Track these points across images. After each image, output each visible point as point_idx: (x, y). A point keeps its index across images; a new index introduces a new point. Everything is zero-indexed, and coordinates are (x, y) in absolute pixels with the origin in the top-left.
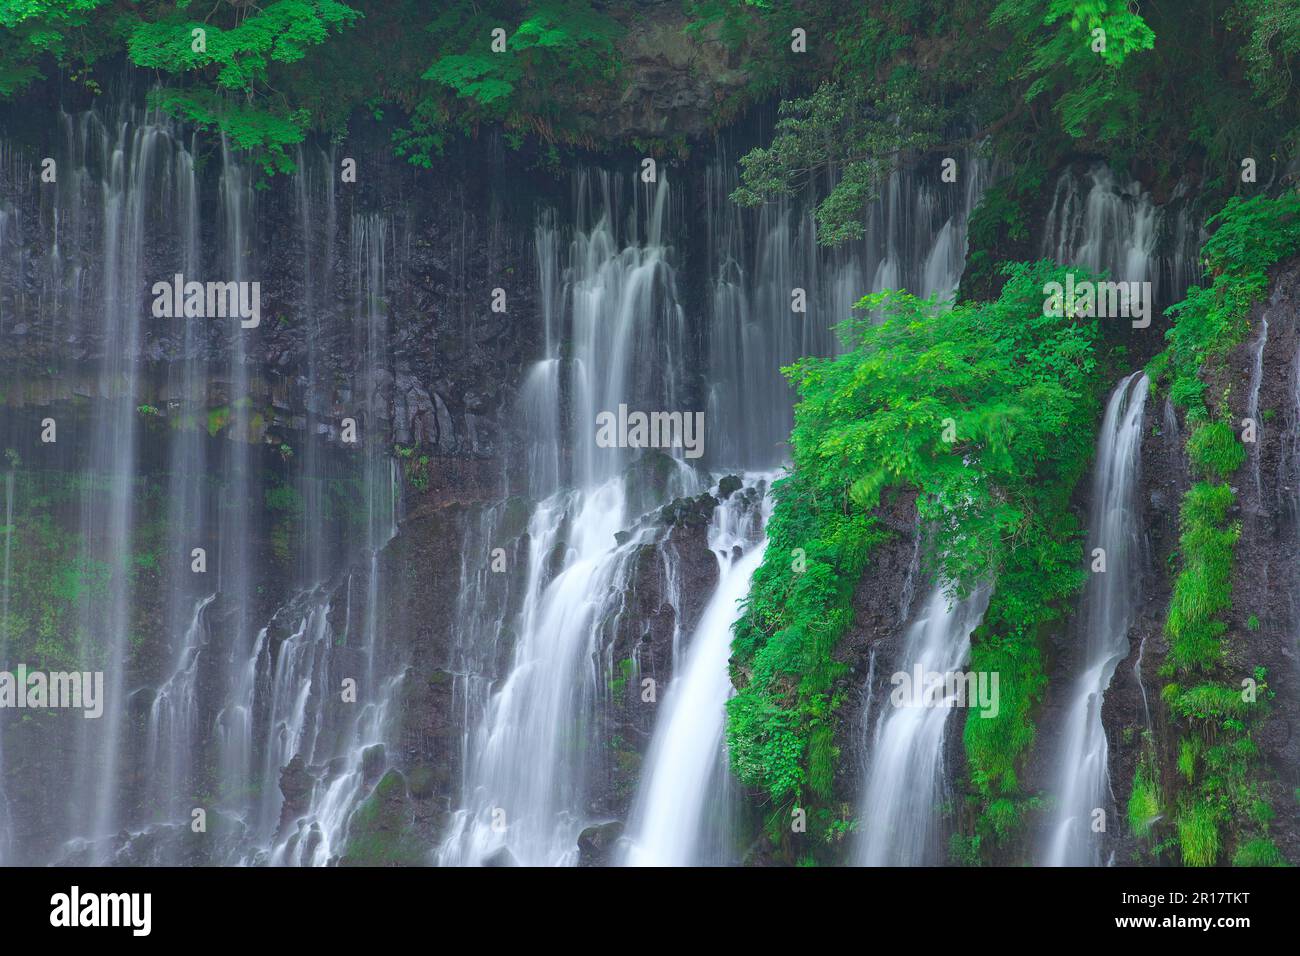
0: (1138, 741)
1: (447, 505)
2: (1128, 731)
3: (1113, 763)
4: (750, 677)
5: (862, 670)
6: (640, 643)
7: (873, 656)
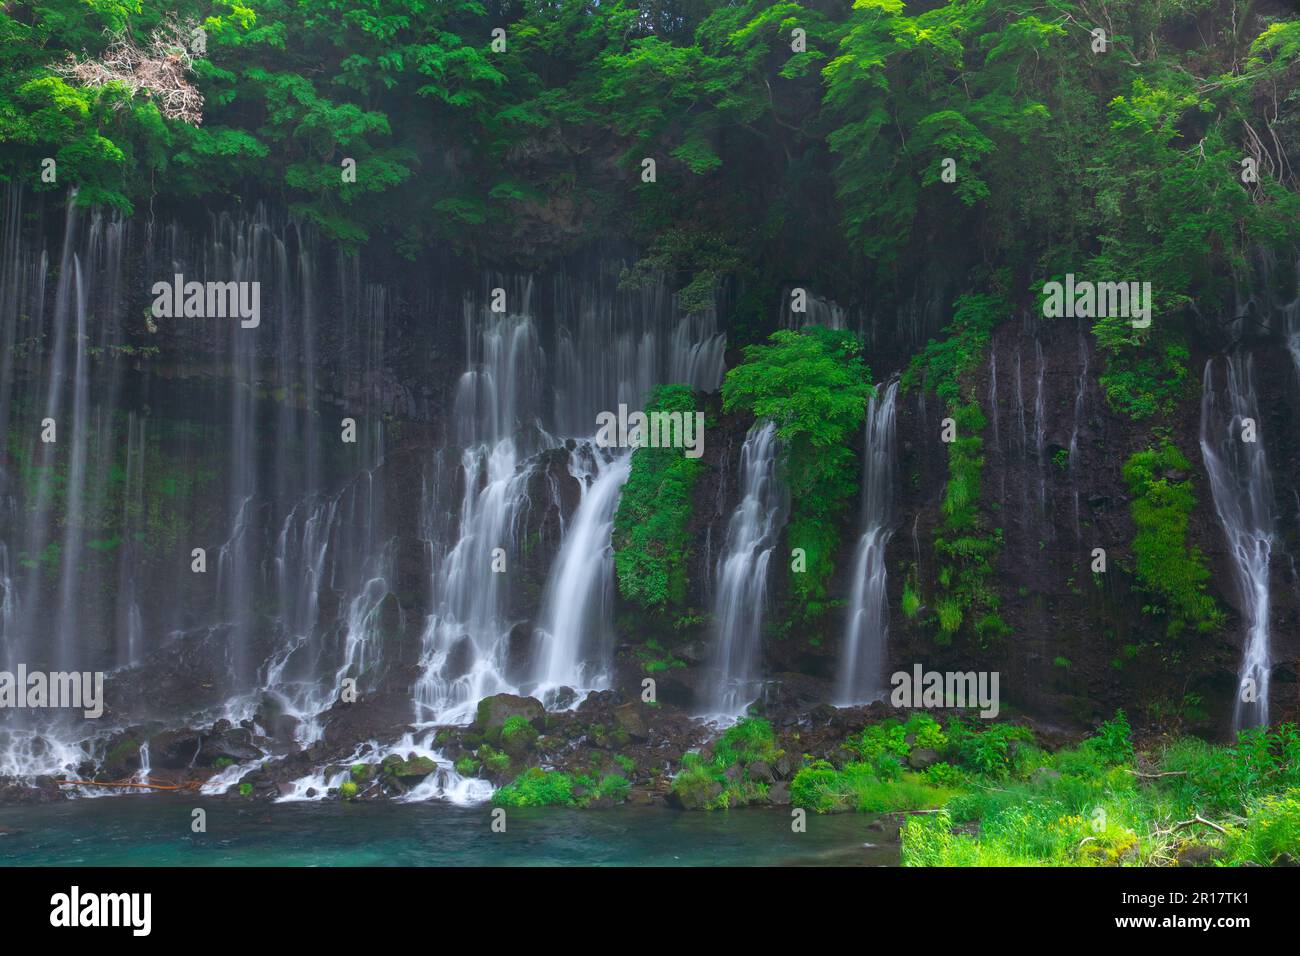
0: (907, 569)
1: (412, 448)
2: (902, 564)
3: (889, 582)
4: (628, 542)
5: (702, 538)
6: (542, 525)
7: (709, 530)
